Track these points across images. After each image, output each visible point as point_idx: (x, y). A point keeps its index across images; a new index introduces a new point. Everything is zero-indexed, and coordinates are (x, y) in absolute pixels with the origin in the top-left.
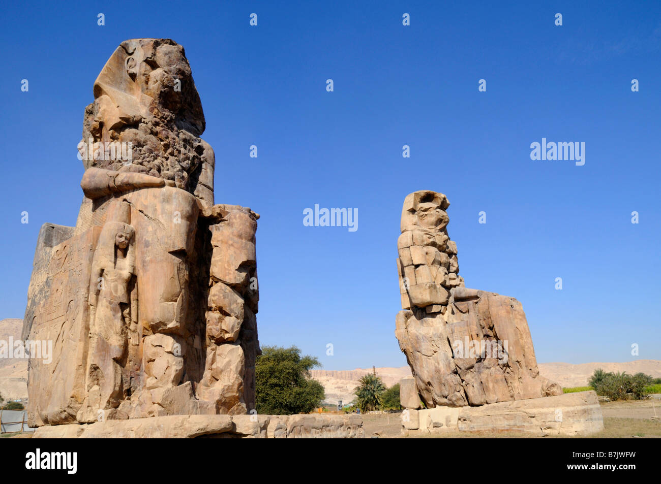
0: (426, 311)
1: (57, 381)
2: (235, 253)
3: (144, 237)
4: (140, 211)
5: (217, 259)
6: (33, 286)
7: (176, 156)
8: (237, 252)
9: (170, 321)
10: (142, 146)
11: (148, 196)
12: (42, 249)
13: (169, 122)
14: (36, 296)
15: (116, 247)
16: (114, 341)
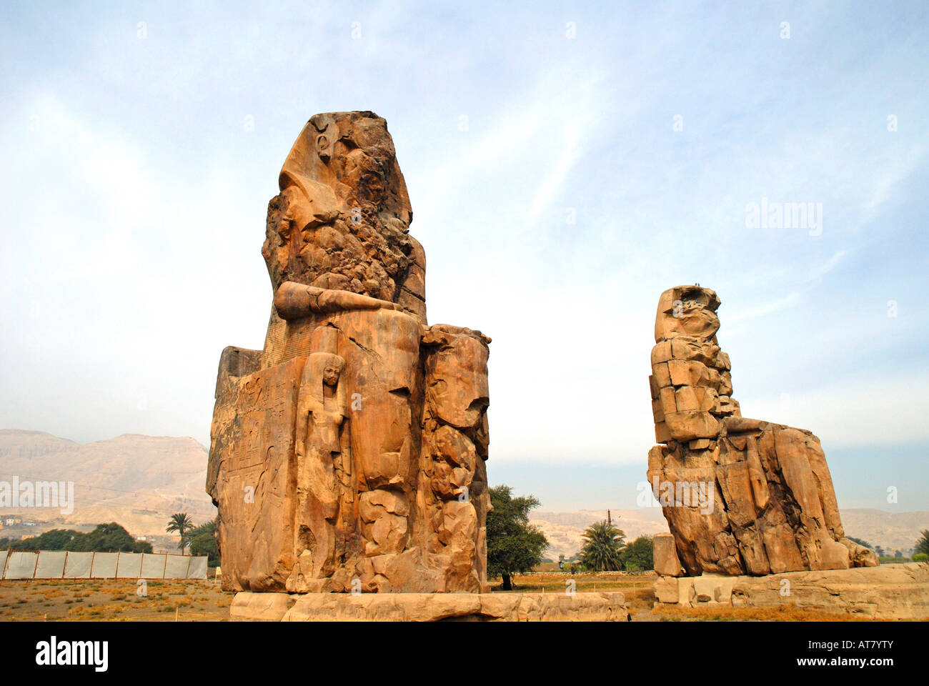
0: (688, 447)
1: (258, 542)
2: (464, 388)
3: (358, 372)
4: (351, 339)
5: (442, 396)
6: (217, 424)
7: (380, 260)
8: (467, 388)
9: (394, 475)
10: (341, 250)
11: (361, 321)
12: (226, 379)
13: (370, 216)
14: (222, 436)
15: (325, 383)
16: (327, 497)
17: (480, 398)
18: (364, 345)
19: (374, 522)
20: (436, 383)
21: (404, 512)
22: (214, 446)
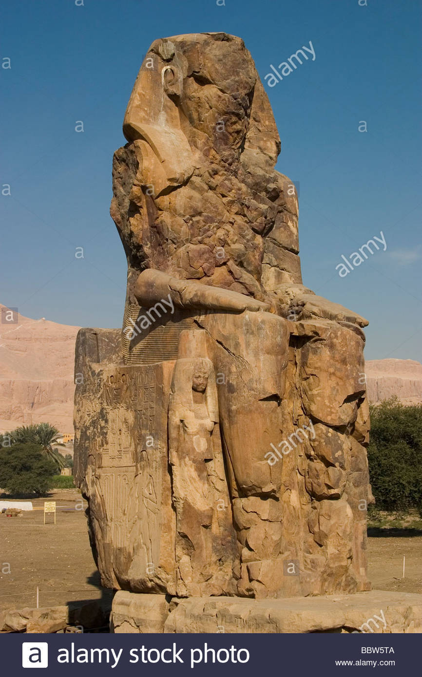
2: (338, 384)
3: (227, 379)
4: (218, 341)
5: (315, 392)
6: (81, 414)
7: (245, 216)
8: (341, 383)
9: (265, 484)
10: (200, 214)
11: (227, 324)
12: (86, 365)
13: (230, 164)
14: (87, 428)
15: (194, 389)
16: (201, 505)
17: (355, 393)
18: (232, 350)
19: (249, 528)
20: (308, 378)
21: (278, 518)
22: (78, 436)
